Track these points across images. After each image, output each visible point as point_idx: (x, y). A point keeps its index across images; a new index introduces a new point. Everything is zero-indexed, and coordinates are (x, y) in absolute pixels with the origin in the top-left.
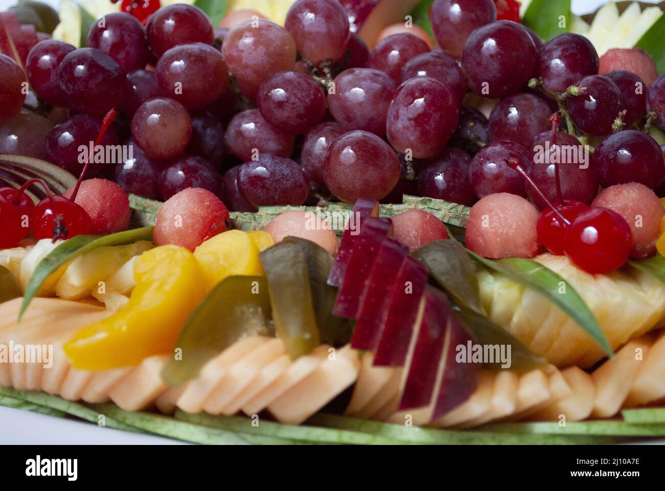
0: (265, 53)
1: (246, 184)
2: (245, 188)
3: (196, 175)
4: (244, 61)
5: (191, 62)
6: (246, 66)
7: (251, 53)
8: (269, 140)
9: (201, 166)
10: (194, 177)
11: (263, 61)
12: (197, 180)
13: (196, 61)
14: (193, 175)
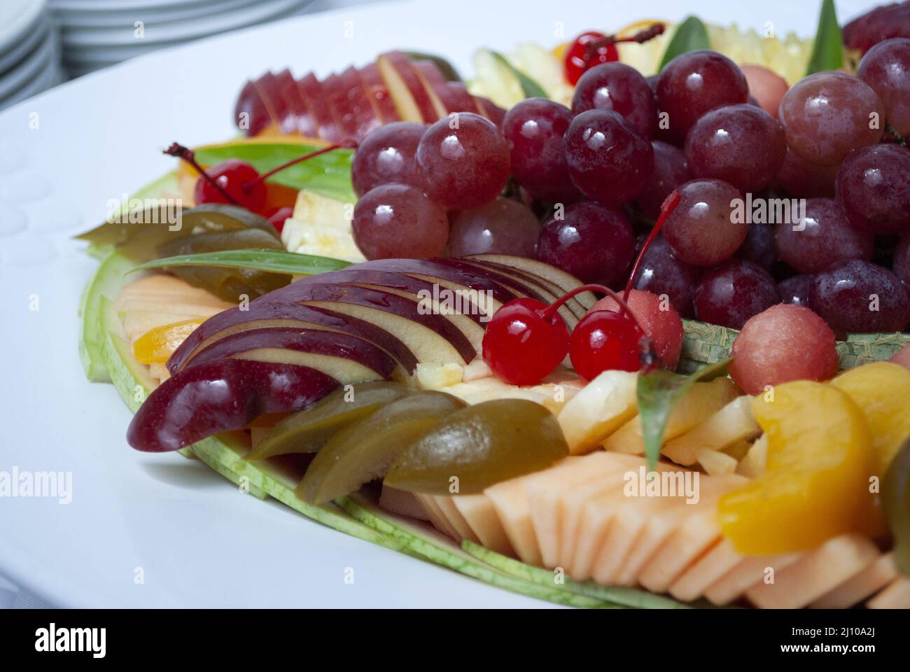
0: (851, 118)
1: (829, 301)
2: (828, 307)
3: (757, 288)
4: (821, 129)
5: (747, 130)
6: (823, 137)
7: (832, 118)
8: (846, 240)
9: (761, 276)
10: (754, 290)
11: (847, 129)
12: (758, 295)
13: (753, 128)
14: (752, 289)
